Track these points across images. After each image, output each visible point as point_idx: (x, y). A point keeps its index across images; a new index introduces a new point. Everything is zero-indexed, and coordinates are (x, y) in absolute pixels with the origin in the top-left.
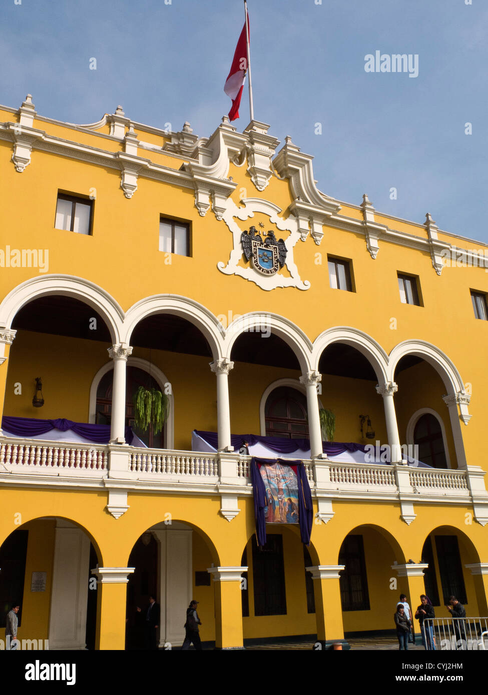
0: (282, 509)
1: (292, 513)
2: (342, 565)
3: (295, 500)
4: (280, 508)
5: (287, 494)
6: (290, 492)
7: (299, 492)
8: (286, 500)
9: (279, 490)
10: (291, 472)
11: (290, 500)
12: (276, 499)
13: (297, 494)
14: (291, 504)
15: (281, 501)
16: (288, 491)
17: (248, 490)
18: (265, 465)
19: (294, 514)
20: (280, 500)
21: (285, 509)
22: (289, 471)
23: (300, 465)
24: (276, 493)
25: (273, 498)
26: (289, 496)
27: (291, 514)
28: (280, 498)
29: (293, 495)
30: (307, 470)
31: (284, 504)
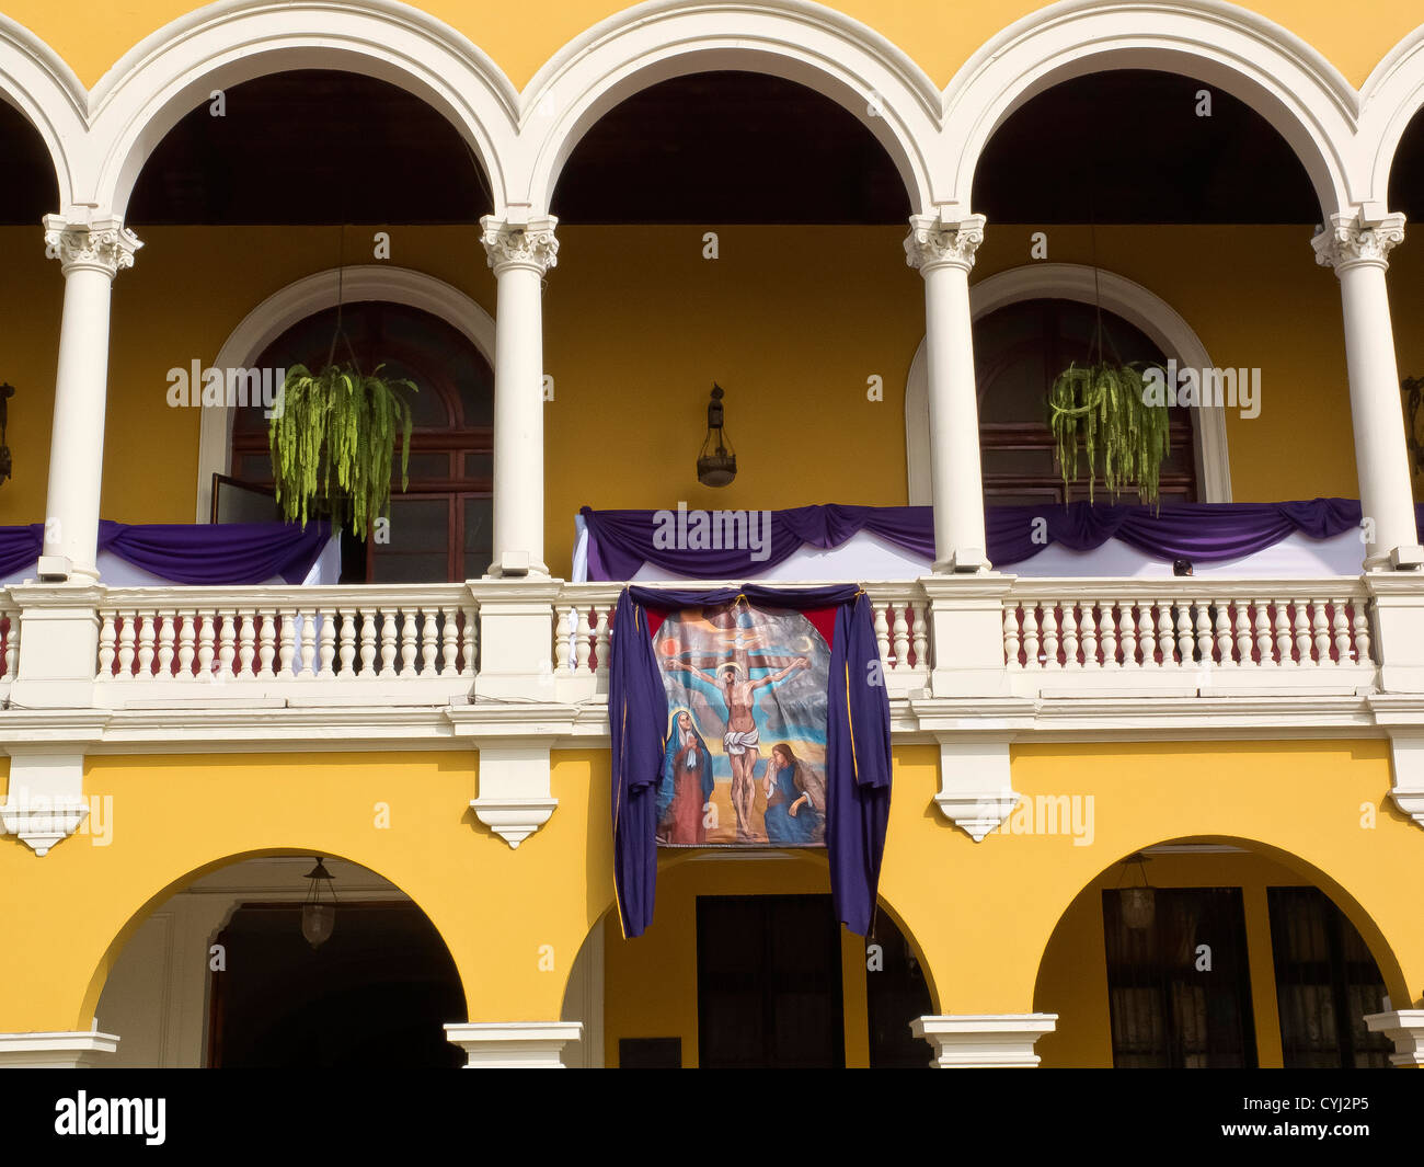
0: (746, 789)
1: (795, 805)
2: (1046, 1011)
3: (808, 751)
4: (734, 788)
5: (770, 728)
6: (785, 716)
7: (833, 714)
8: (766, 749)
9: (733, 714)
10: (806, 638)
11: (785, 750)
12: (714, 748)
13: (821, 725)
14: (790, 769)
15: (743, 758)
16: (775, 716)
17: (594, 720)
18: (684, 616)
19: (803, 806)
20: (735, 751)
21: (760, 789)
22: (796, 632)
23: (852, 602)
24: (719, 725)
25: (701, 745)
26: (782, 731)
27: (789, 807)
28: (739, 745)
29: (800, 731)
30: (881, 624)
31: (757, 768)
